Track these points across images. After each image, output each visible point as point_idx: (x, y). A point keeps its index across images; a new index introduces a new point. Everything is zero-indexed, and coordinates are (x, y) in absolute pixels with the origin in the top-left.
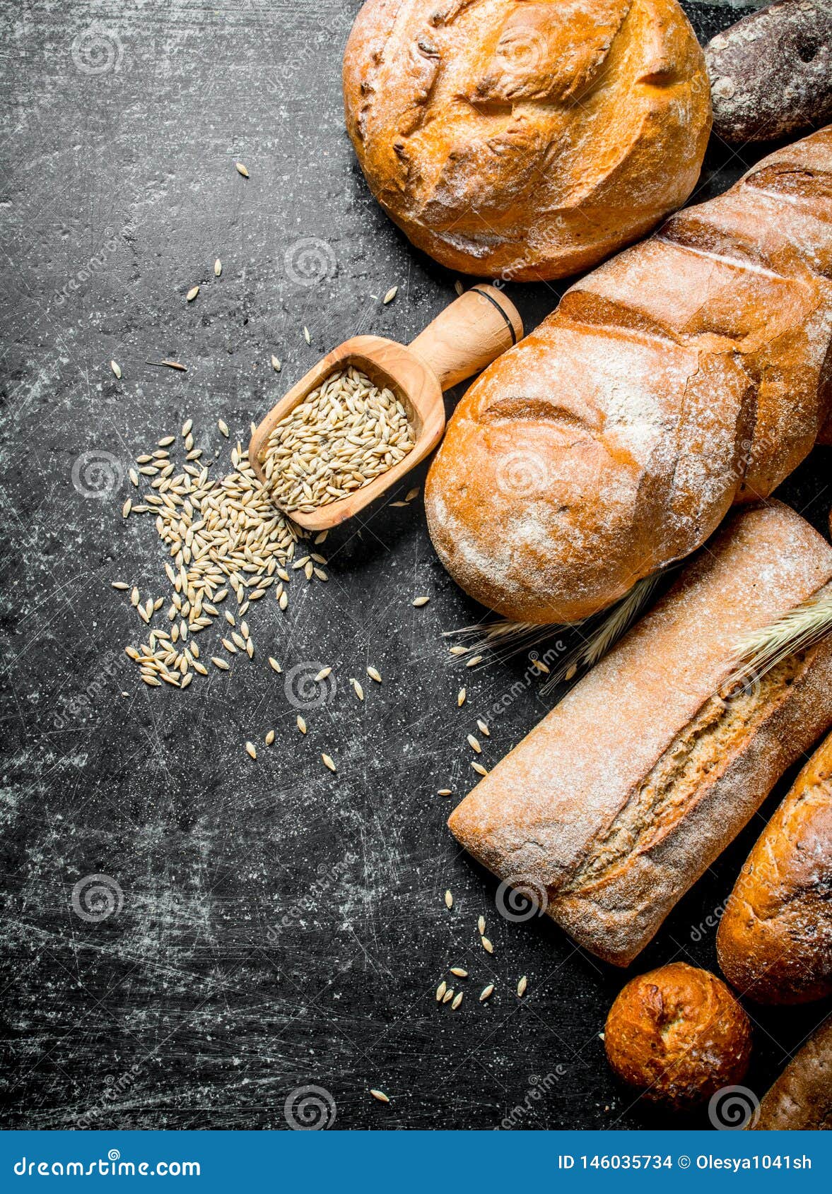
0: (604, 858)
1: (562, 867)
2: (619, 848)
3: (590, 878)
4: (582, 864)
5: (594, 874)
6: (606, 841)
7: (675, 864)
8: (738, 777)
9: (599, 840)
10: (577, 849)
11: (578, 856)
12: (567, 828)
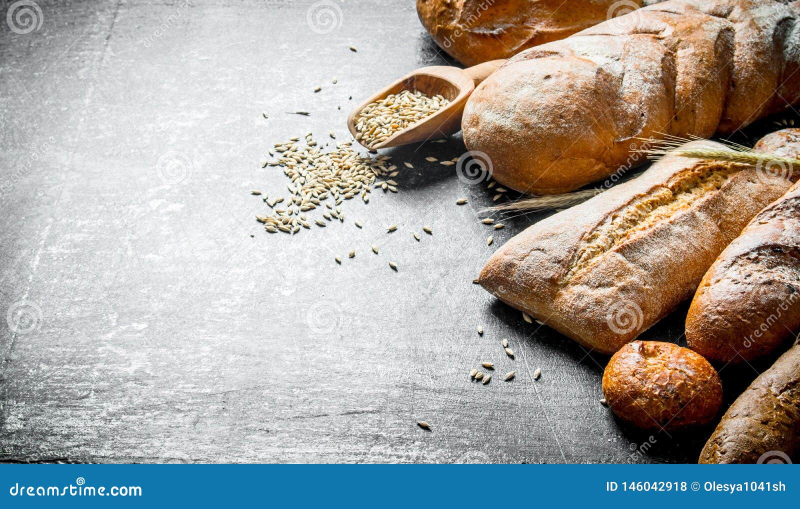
0: (588, 251)
1: (559, 262)
2: (600, 244)
3: (580, 267)
4: (573, 257)
5: (583, 264)
6: (589, 241)
7: (644, 266)
8: (686, 227)
9: (584, 240)
10: (569, 246)
11: (569, 252)
12: (560, 236)
